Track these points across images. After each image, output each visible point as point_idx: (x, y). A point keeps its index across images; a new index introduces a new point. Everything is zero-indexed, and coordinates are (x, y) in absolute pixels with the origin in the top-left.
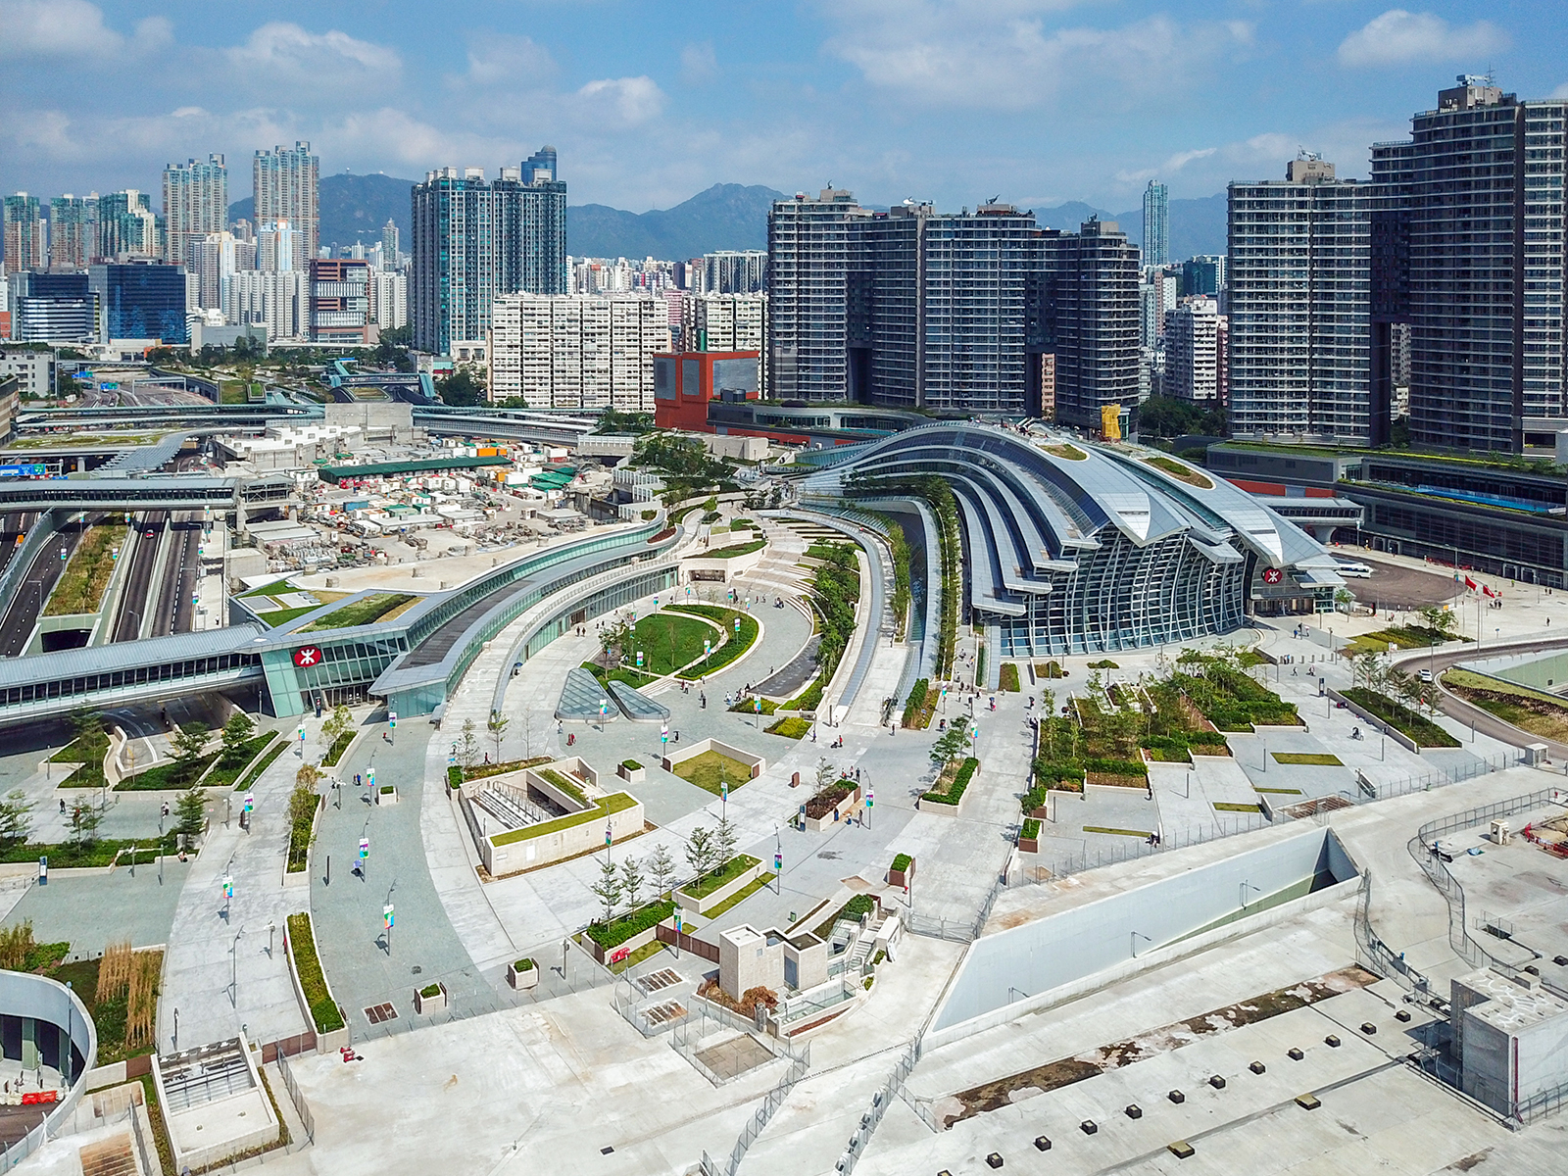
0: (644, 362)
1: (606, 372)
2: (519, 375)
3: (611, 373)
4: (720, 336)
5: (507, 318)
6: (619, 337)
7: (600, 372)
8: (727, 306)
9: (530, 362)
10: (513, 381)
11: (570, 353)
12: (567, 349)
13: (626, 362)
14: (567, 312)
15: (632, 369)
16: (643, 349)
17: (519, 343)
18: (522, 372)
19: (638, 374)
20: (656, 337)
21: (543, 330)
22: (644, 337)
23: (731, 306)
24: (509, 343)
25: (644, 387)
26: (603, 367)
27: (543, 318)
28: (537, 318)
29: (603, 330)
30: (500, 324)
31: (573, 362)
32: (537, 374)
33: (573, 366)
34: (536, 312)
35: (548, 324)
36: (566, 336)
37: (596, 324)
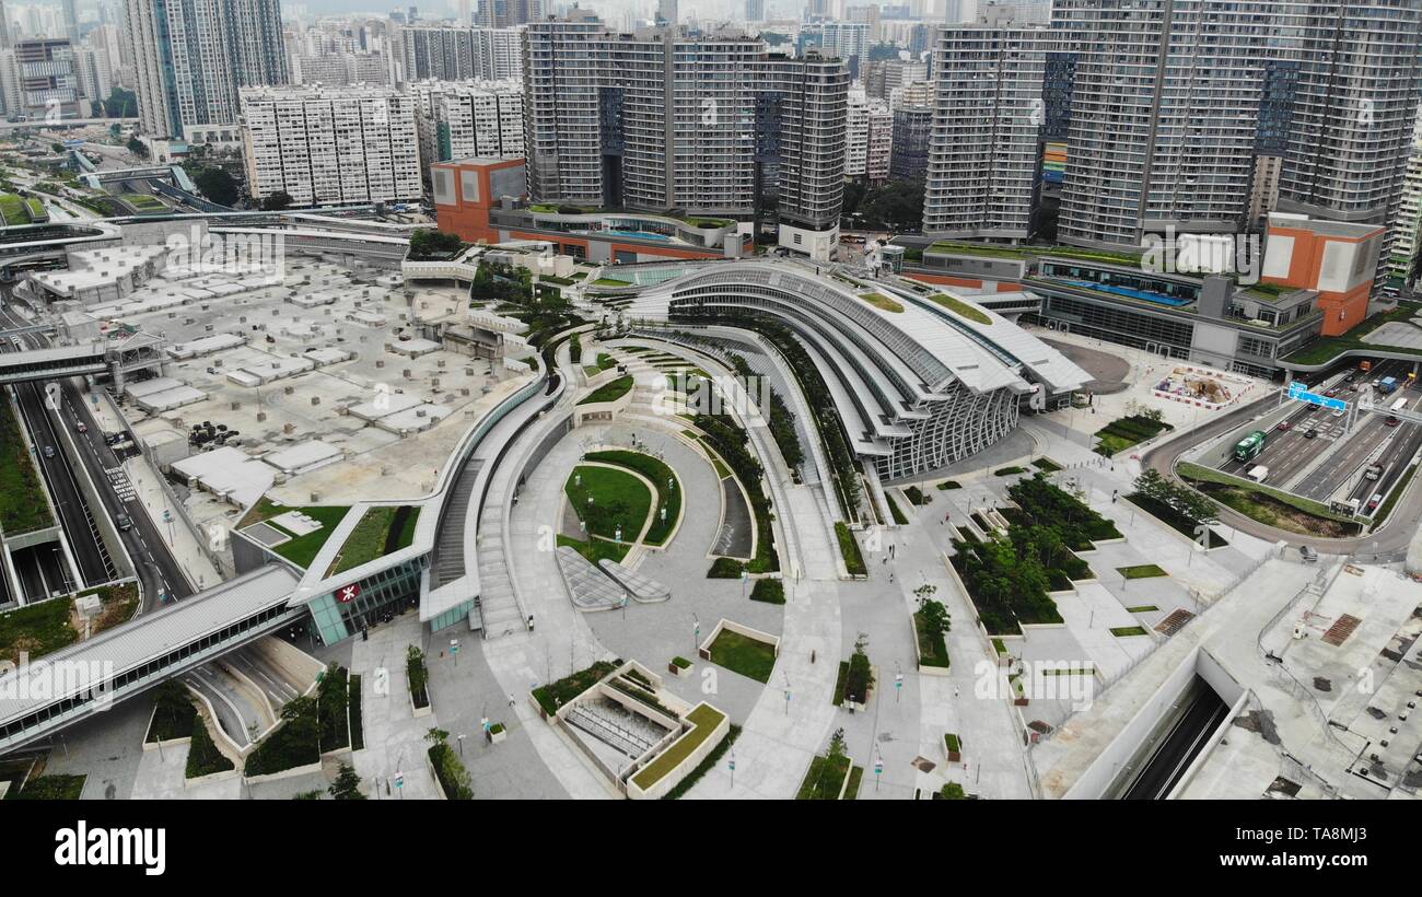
0: (394, 154)
1: (361, 164)
2: (280, 171)
3: (366, 165)
4: (462, 129)
5: (262, 120)
6: (370, 133)
7: (355, 165)
8: (466, 101)
9: (289, 159)
10: (275, 177)
11: (325, 149)
12: (322, 146)
13: (379, 155)
14: (319, 112)
15: (385, 160)
16: (393, 143)
17: (276, 142)
18: (283, 169)
19: (390, 165)
20: (403, 131)
21: (297, 130)
22: (392, 132)
23: (469, 101)
24: (267, 143)
25: (397, 176)
26: (357, 161)
27: (296, 118)
28: (292, 118)
29: (354, 127)
30: (256, 126)
31: (330, 157)
32: (297, 170)
33: (329, 160)
34: (290, 113)
35: (302, 123)
36: (321, 134)
37: (347, 122)
